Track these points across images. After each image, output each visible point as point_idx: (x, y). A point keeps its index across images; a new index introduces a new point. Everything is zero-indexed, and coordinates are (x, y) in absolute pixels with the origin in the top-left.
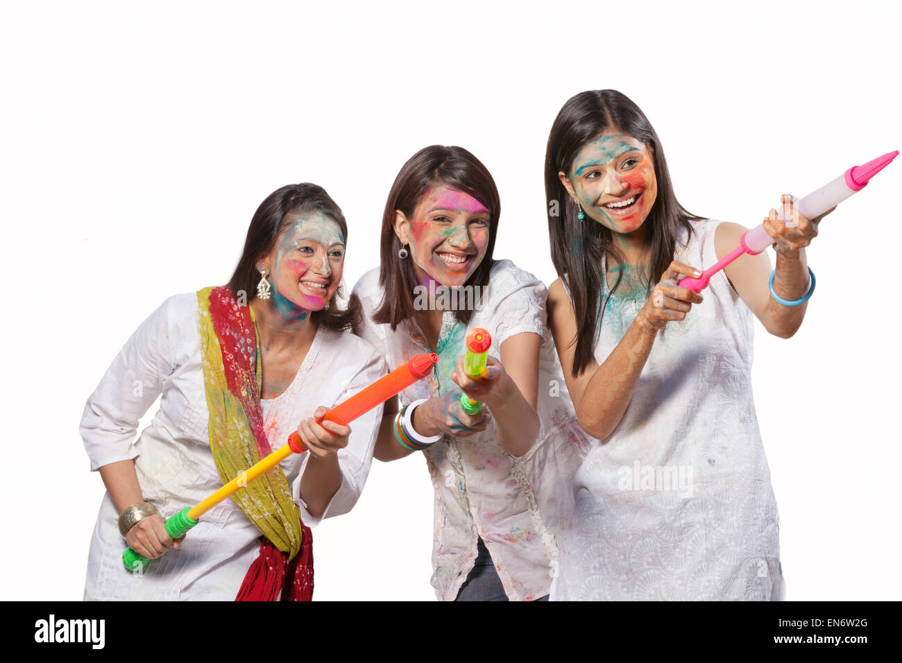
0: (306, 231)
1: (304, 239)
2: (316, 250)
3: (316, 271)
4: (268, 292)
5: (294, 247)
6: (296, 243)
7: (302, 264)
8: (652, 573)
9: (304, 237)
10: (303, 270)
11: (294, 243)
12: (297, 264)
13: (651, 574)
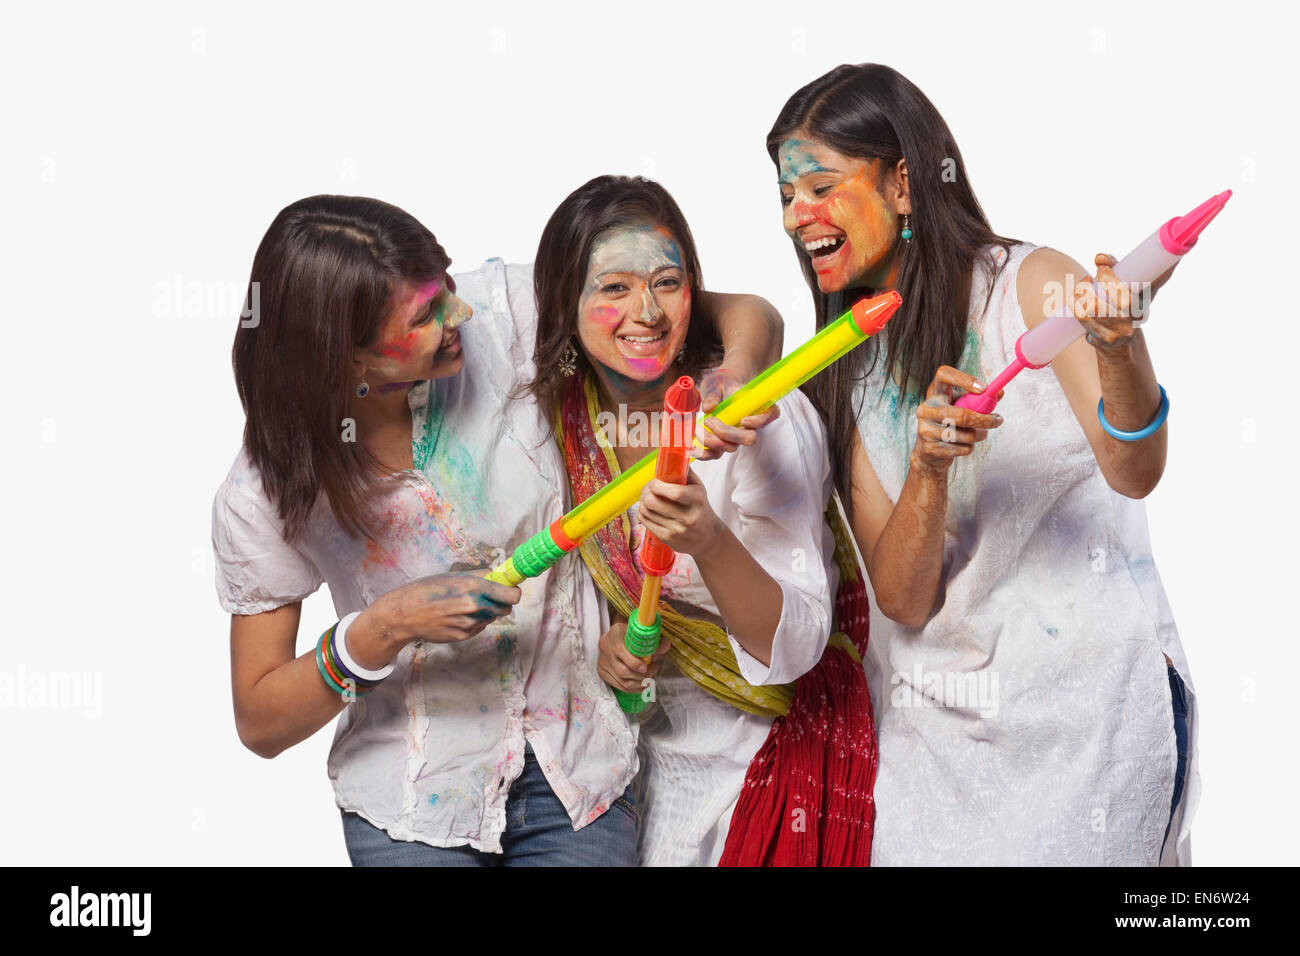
0: (608, 260)
1: (605, 274)
2: (632, 284)
3: (635, 318)
4: (573, 364)
5: (596, 287)
6: (597, 281)
7: (612, 311)
8: (987, 794)
9: (606, 268)
10: (615, 320)
11: (593, 281)
12: (604, 313)
13: (985, 796)
